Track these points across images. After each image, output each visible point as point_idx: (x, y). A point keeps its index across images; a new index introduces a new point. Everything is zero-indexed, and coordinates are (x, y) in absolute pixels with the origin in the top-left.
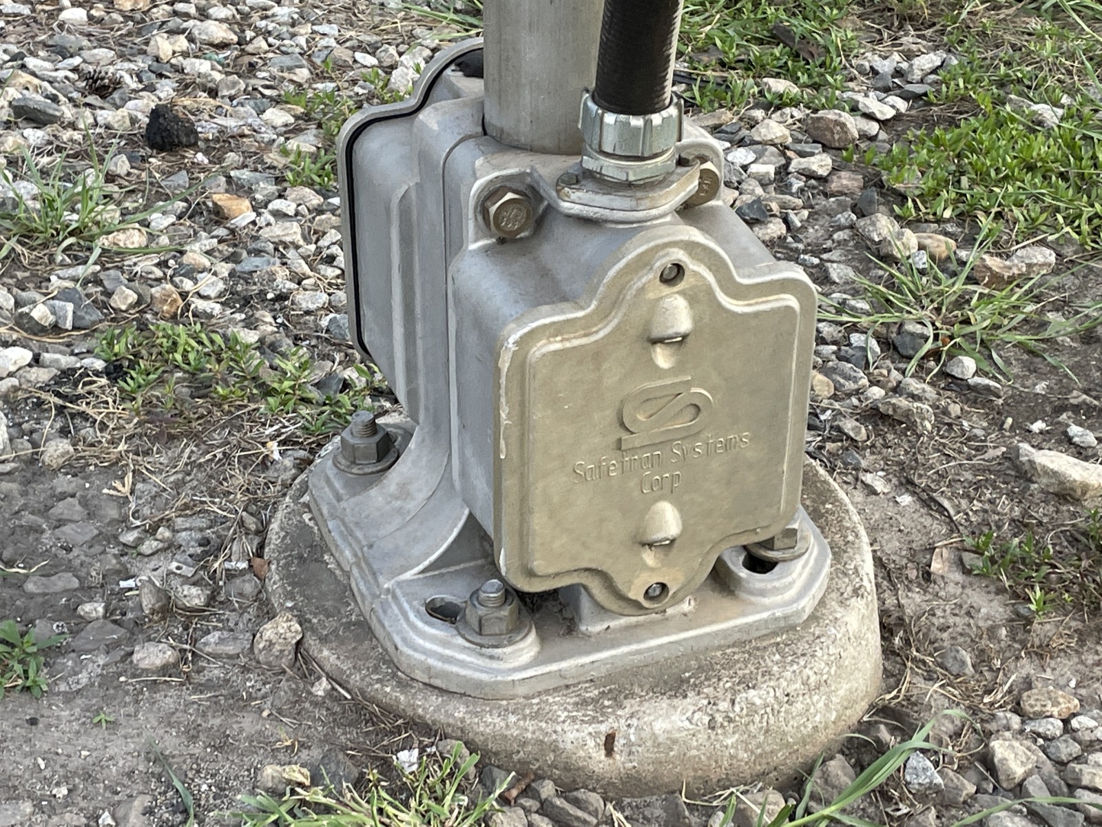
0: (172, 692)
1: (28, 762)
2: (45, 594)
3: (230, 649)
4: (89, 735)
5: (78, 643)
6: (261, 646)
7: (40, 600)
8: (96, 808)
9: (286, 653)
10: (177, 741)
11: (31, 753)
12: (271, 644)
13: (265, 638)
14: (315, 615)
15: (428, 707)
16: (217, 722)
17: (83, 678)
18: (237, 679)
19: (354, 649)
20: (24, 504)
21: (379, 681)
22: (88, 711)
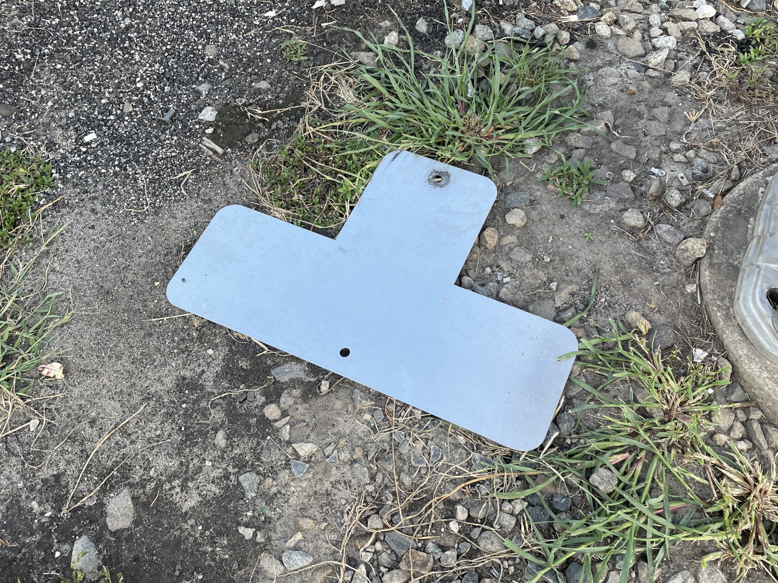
0: (627, 243)
1: (546, 234)
2: (617, 153)
3: (668, 238)
4: (578, 239)
5: (611, 188)
6: (682, 247)
7: (613, 155)
8: (555, 277)
9: (690, 259)
10: (610, 269)
11: (551, 232)
12: (687, 250)
13: (687, 245)
14: (719, 249)
15: (730, 337)
16: (633, 271)
17: (598, 209)
18: (660, 255)
19: (722, 280)
20: (646, 99)
21: (719, 307)
22: (587, 226)
